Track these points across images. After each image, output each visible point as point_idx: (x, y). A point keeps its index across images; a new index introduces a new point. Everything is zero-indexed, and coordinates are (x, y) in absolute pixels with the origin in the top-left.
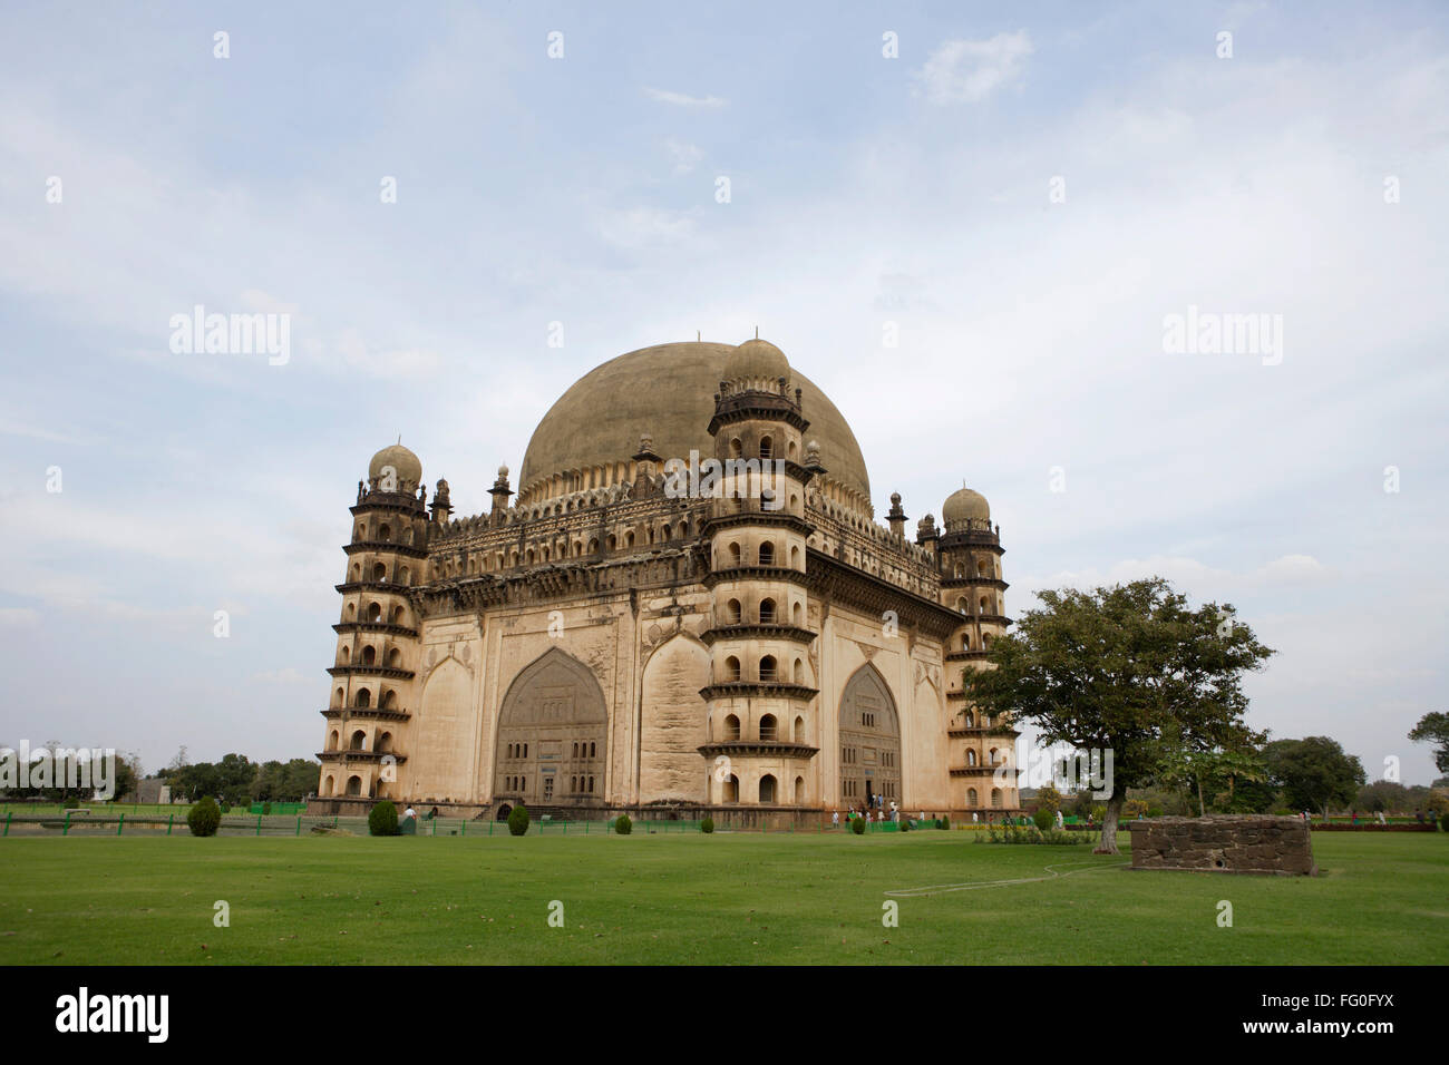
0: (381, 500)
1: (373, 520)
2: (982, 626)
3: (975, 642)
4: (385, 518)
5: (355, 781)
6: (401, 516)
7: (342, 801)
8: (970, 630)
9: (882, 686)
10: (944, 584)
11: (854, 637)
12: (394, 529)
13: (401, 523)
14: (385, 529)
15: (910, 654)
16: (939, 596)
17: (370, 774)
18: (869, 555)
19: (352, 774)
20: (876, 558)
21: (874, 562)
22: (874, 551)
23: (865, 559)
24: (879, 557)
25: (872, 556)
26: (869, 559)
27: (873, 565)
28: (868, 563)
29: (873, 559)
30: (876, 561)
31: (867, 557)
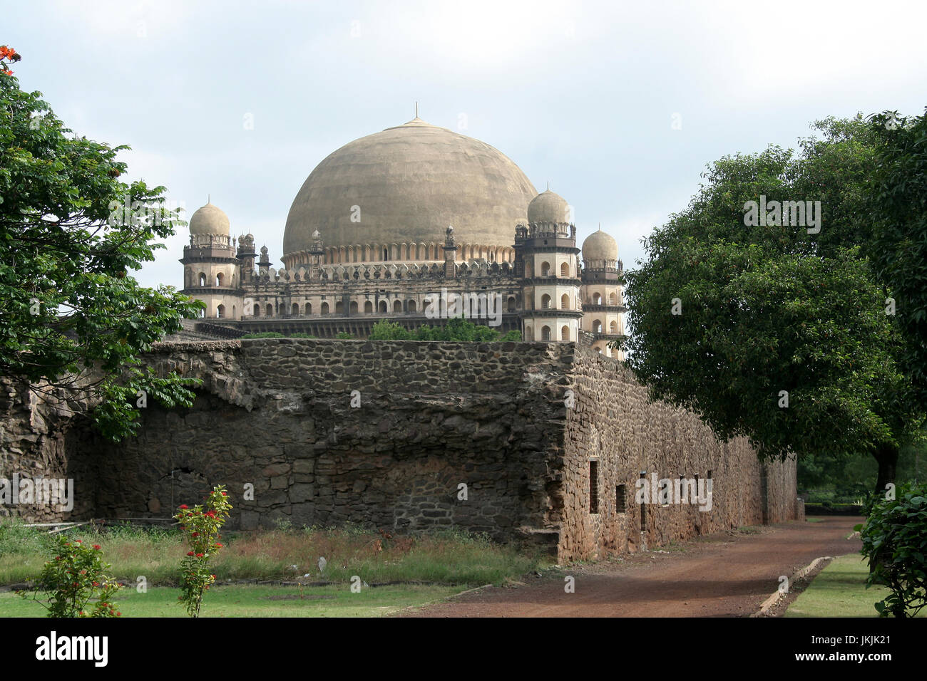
20: (399, 293)
21: (396, 296)
22: (396, 288)
23: (382, 298)
24: (405, 291)
25: (393, 293)
26: (388, 297)
27: (395, 299)
28: (386, 300)
29: (394, 295)
30: (400, 295)
31: (384, 296)
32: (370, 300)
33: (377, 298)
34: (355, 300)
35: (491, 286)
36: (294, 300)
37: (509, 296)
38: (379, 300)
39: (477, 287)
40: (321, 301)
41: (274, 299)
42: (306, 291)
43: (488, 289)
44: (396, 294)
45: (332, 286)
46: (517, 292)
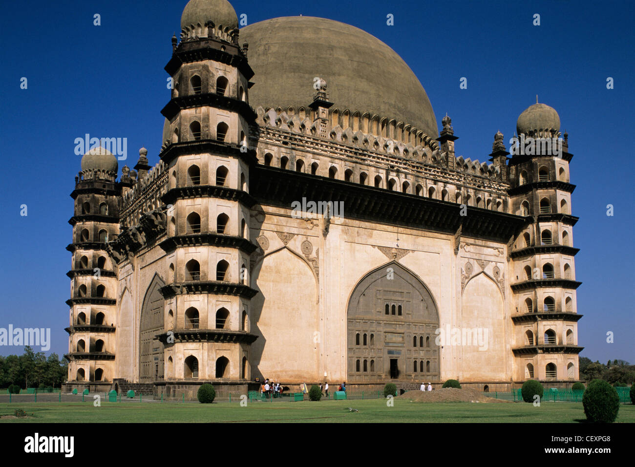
0: (83, 187)
1: (80, 201)
2: (541, 224)
3: (534, 240)
4: (86, 198)
5: (81, 372)
6: (96, 195)
7: (74, 384)
8: (531, 229)
9: (414, 281)
10: (512, 193)
11: (372, 241)
12: (92, 205)
13: (95, 200)
14: (87, 206)
15: (456, 253)
16: (505, 203)
17: (89, 367)
18: (398, 171)
19: (79, 367)
20: (409, 174)
21: (406, 178)
22: (406, 169)
23: (393, 176)
24: (414, 173)
25: (403, 172)
26: (398, 176)
27: (404, 180)
28: (396, 179)
29: (403, 176)
30: (409, 176)
31: (395, 174)
32: (380, 175)
33: (387, 175)
34: (366, 172)
35: (484, 187)
36: (298, 156)
37: (498, 200)
38: (390, 177)
39: (474, 185)
40: (330, 165)
41: (276, 148)
42: (314, 148)
43: (482, 188)
44: (406, 174)
45: (341, 150)
46: (503, 197)
